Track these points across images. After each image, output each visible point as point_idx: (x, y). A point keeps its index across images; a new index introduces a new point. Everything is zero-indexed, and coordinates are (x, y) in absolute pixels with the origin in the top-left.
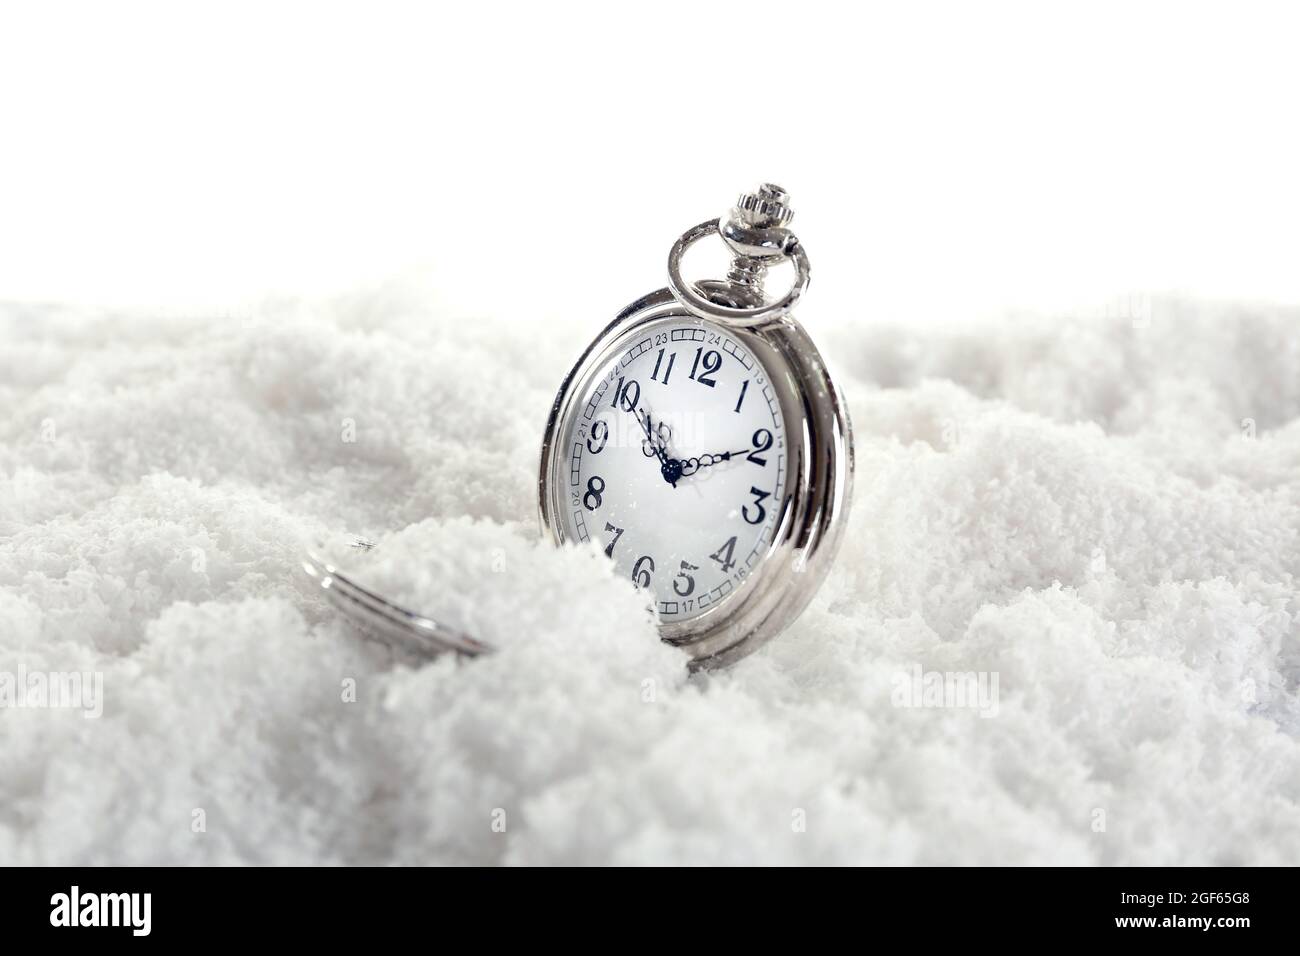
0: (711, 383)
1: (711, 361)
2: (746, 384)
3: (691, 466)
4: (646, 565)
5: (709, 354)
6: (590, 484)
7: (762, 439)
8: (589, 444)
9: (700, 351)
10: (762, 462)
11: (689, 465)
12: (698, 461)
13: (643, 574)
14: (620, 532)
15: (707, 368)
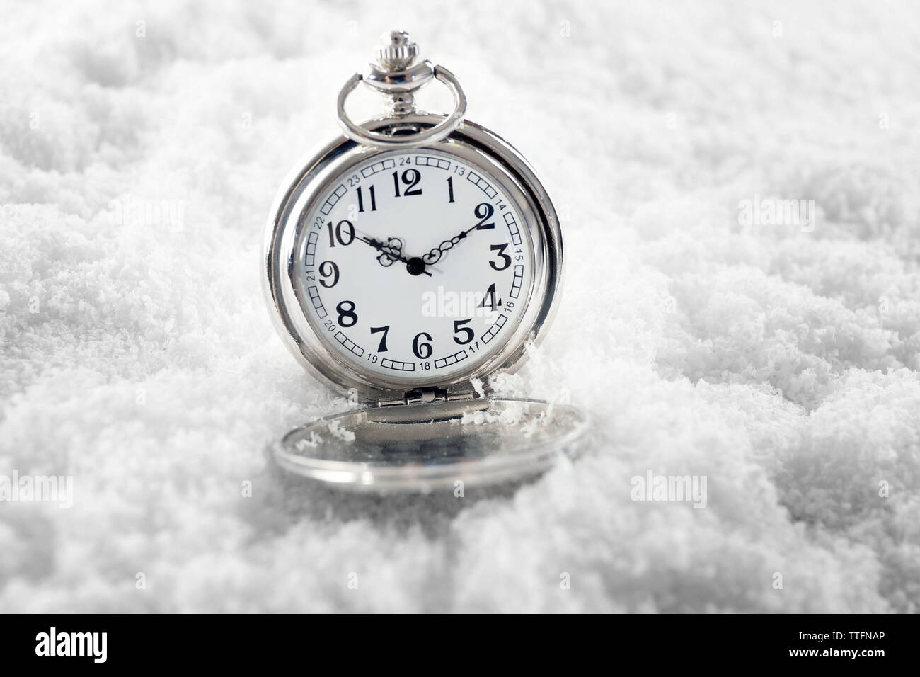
0: (419, 192)
1: (410, 177)
2: (450, 180)
3: (434, 256)
4: (422, 339)
5: (405, 173)
6: (339, 309)
7: (482, 211)
8: (322, 282)
9: (395, 175)
10: (492, 226)
11: (431, 255)
12: (439, 249)
13: (423, 346)
14: (386, 329)
15: (409, 184)
